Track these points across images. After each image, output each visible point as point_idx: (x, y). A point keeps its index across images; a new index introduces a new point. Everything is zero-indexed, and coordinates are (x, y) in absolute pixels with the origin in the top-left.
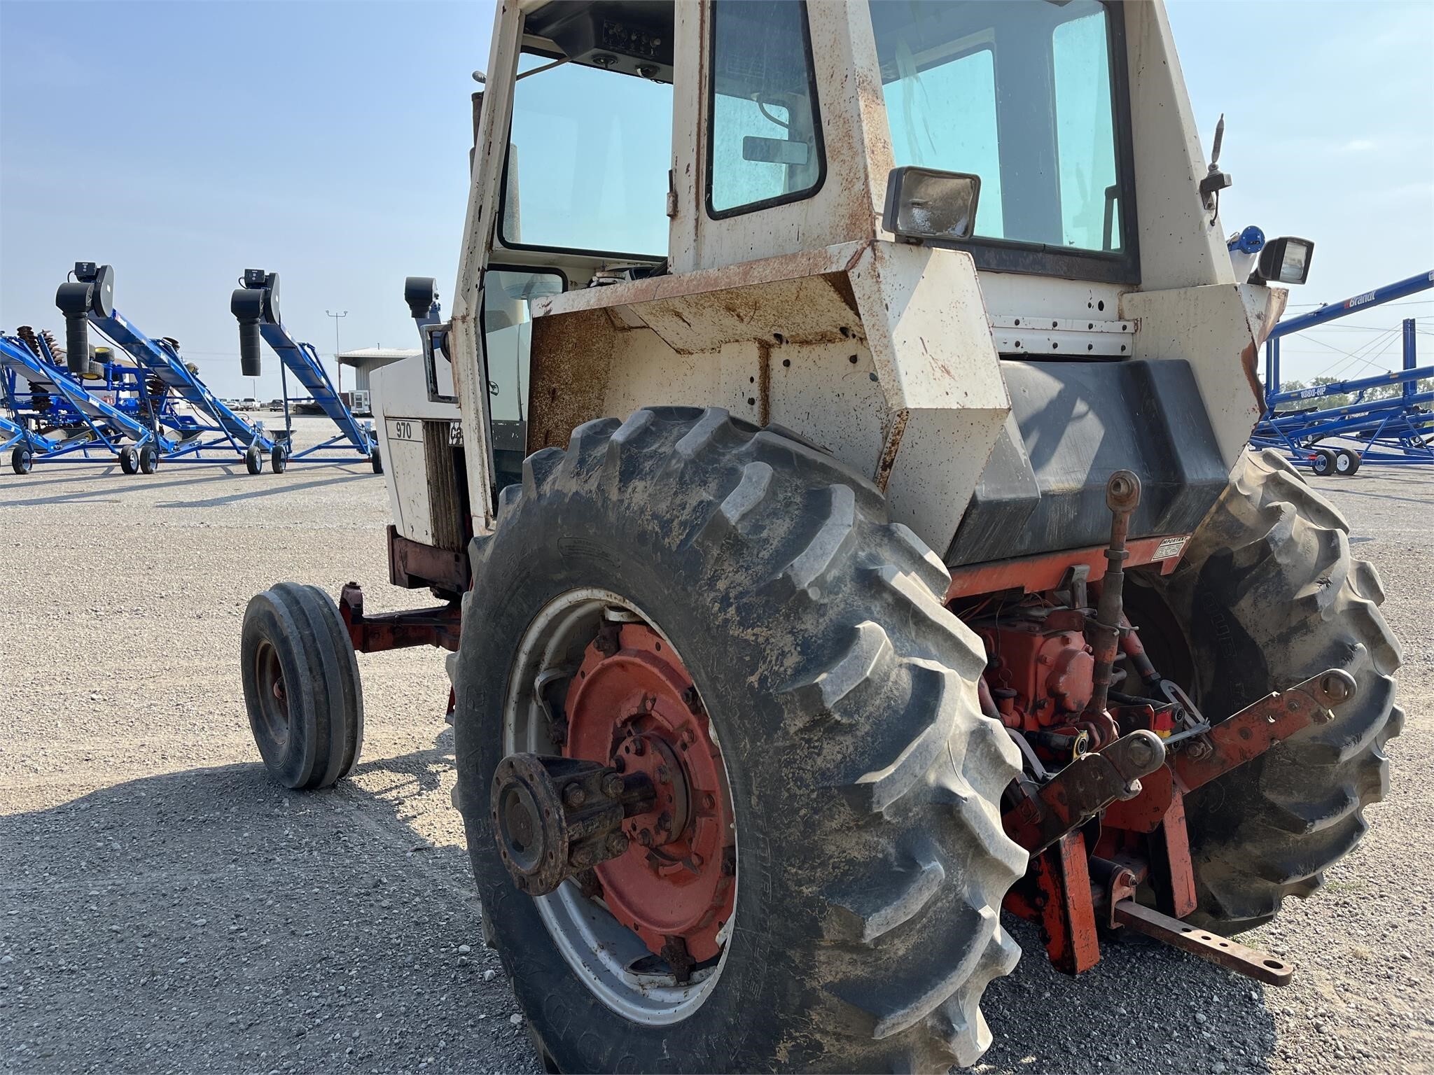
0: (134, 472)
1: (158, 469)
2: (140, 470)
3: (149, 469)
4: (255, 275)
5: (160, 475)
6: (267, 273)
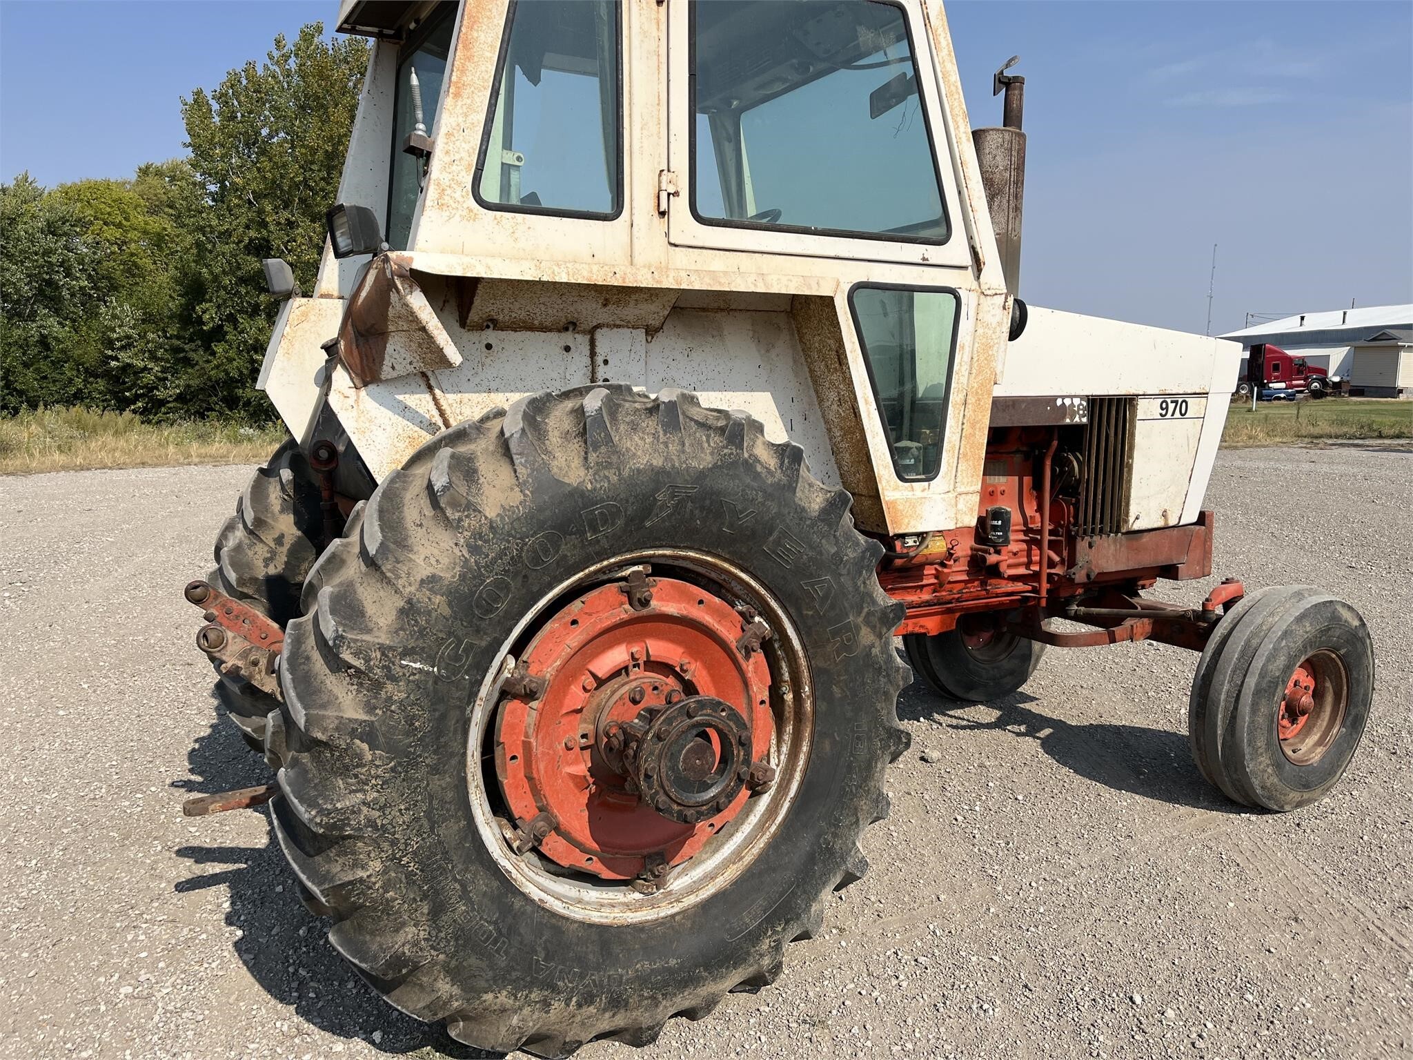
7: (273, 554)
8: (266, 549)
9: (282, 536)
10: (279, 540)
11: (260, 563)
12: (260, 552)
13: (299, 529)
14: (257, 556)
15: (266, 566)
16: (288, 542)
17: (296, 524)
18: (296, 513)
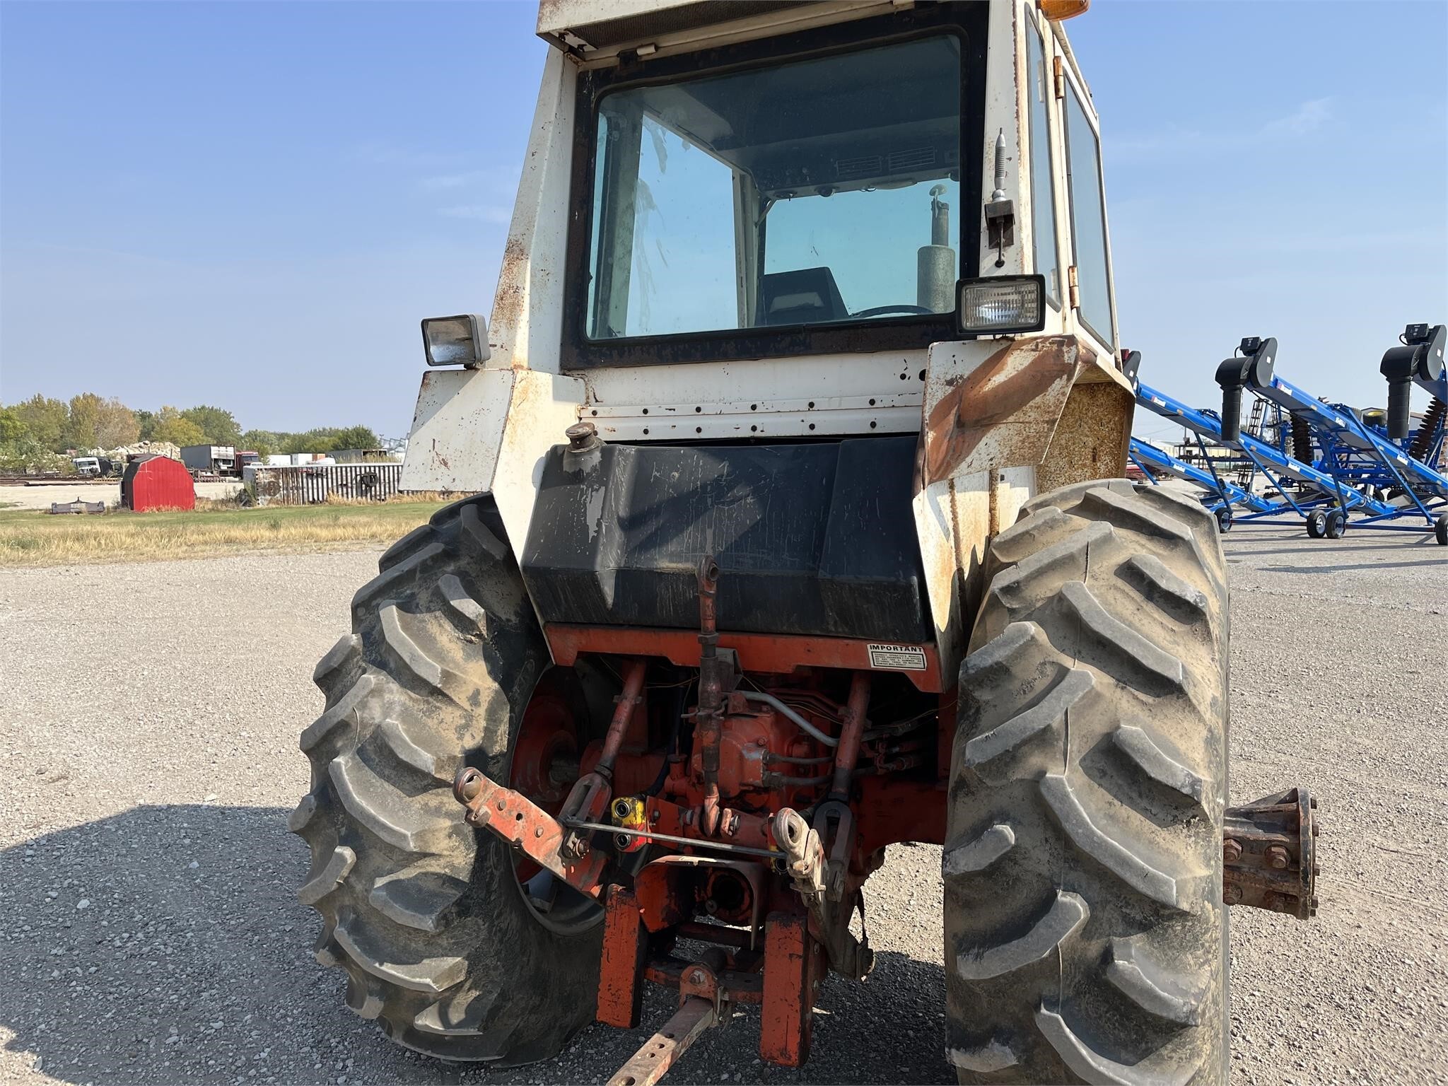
0: (1321, 536)
1: (1345, 535)
2: (1325, 535)
3: (1334, 533)
4: (1416, 330)
5: (1346, 540)
6: (1431, 327)
7: (469, 718)
8: (458, 713)
9: (477, 693)
10: (474, 699)
11: (452, 735)
12: (449, 719)
13: (495, 680)
14: (444, 725)
15: (461, 738)
16: (485, 698)
17: (490, 673)
18: (487, 658)
